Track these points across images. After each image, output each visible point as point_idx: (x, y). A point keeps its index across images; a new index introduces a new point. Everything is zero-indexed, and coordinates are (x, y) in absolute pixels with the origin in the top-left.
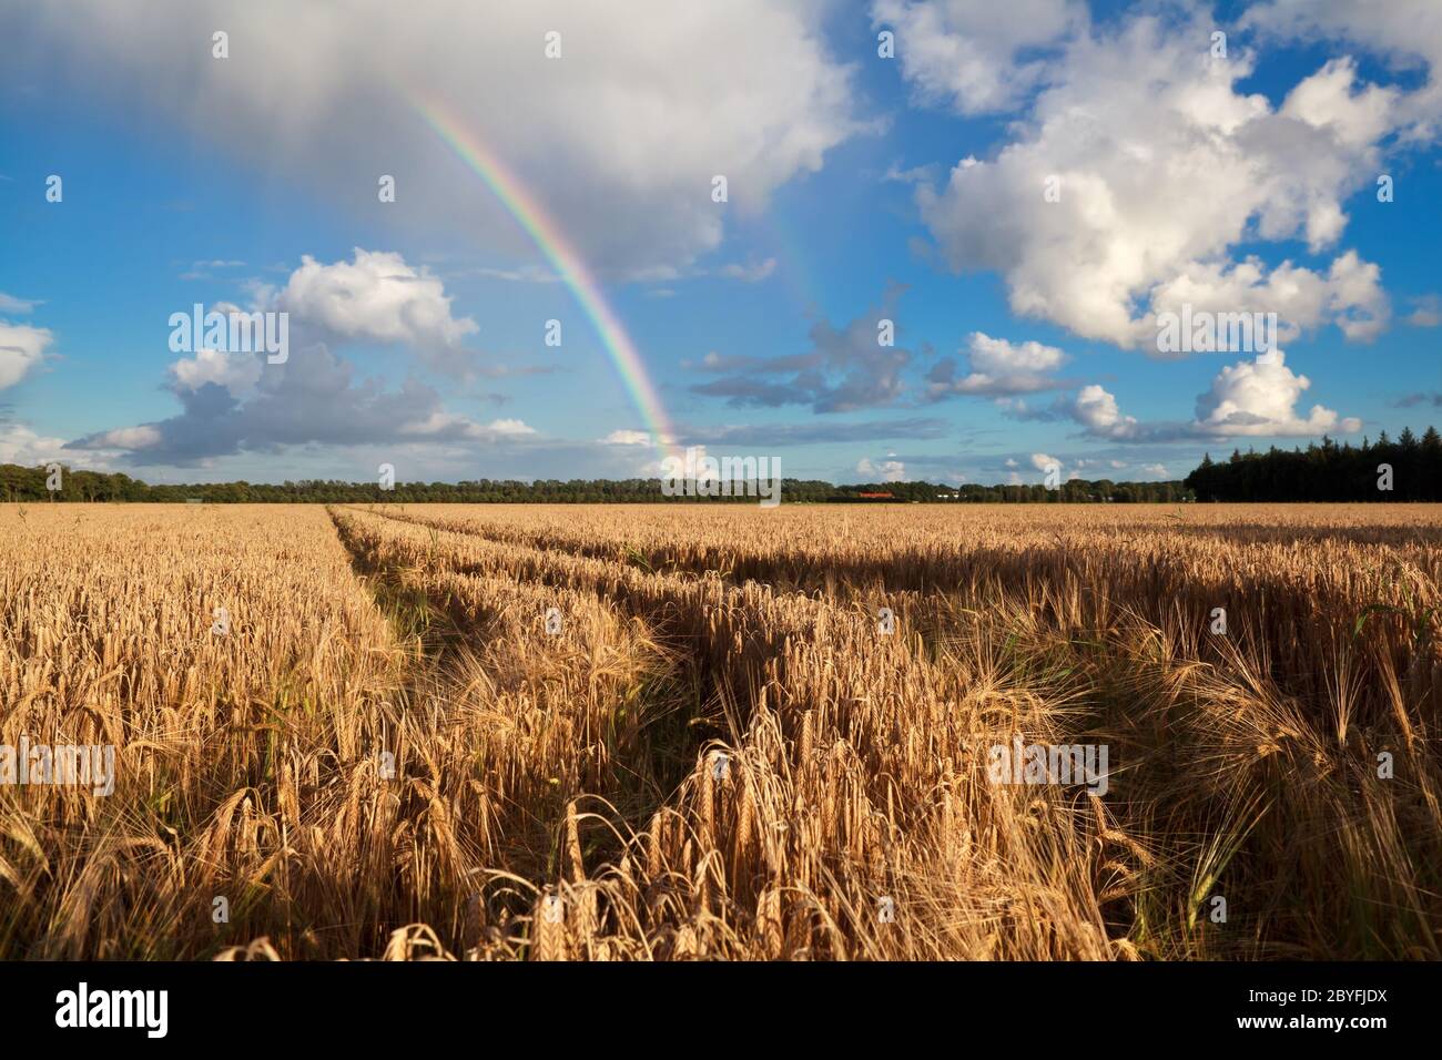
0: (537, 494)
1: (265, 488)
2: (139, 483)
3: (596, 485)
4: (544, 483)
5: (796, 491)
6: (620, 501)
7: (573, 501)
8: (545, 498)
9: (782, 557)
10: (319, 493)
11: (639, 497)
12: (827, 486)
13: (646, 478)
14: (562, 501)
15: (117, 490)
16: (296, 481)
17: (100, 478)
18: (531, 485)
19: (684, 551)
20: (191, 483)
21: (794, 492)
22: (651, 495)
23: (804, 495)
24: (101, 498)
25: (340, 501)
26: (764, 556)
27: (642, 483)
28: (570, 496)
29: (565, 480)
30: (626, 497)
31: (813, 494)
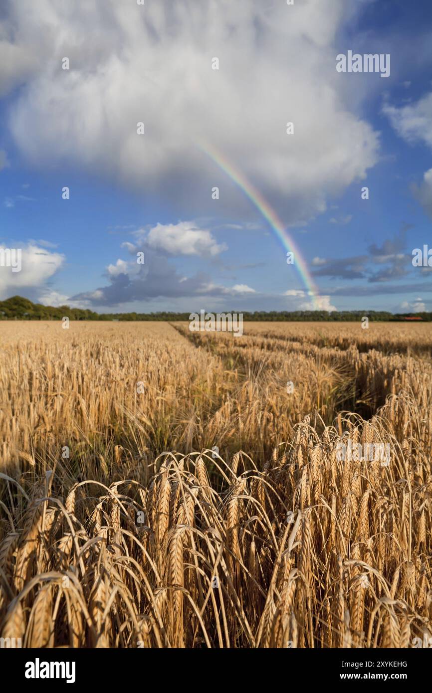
0: (256, 317)
1: (143, 315)
2: (95, 313)
3: (282, 314)
4: (258, 313)
5: (374, 316)
6: (292, 320)
7: (272, 320)
8: (259, 319)
9: (378, 343)
10: (164, 317)
11: (301, 319)
12: (389, 314)
13: (304, 310)
14: (267, 320)
15: (87, 315)
16: (155, 312)
17: (81, 311)
18: (253, 313)
19: (332, 340)
20: (114, 313)
21: (374, 317)
22: (306, 318)
23: (378, 318)
24: (81, 319)
25: (173, 320)
26: (370, 342)
27: (302, 312)
28: (270, 318)
29: (268, 311)
30: (295, 319)
31: (382, 318)
